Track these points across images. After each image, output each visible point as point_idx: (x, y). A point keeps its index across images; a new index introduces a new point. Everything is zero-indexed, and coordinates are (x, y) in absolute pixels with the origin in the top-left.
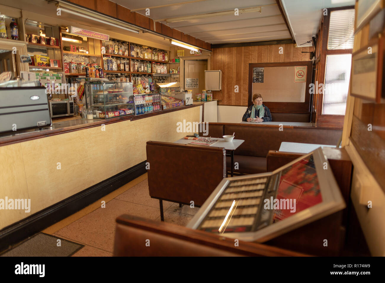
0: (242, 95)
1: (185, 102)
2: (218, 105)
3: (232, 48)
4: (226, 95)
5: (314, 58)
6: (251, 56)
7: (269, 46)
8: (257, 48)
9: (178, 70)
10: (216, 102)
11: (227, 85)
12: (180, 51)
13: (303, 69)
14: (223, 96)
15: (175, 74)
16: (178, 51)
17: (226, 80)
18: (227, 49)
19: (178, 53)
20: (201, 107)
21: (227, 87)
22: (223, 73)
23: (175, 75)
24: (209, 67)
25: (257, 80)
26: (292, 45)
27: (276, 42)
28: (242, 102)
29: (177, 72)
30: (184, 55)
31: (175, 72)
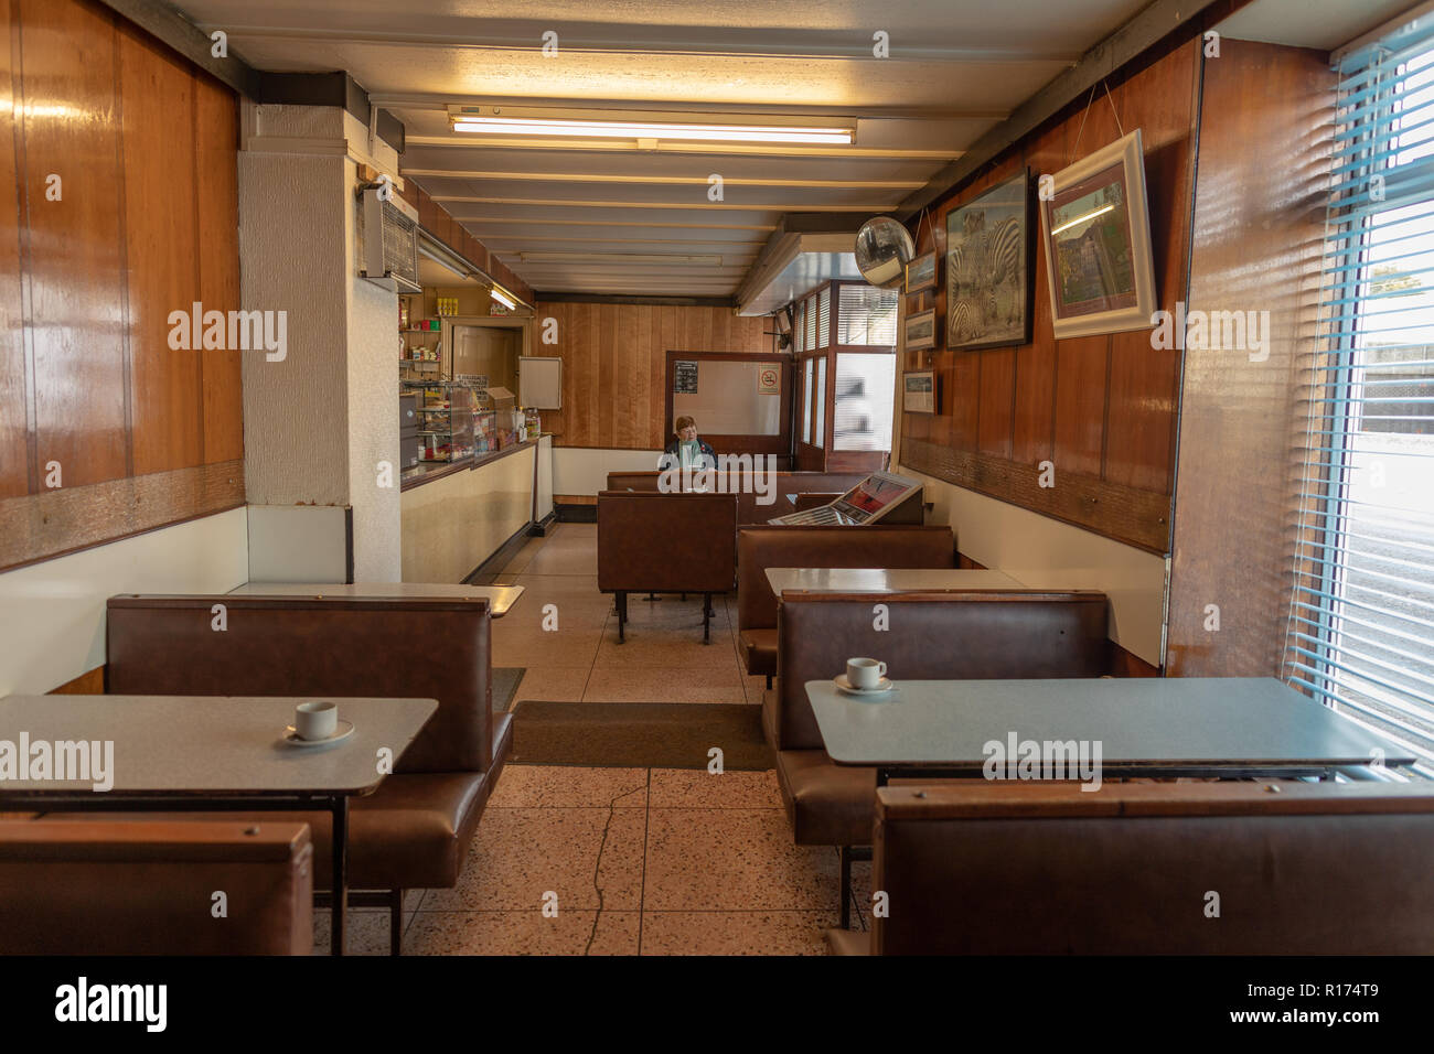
0: (615, 420)
1: (518, 434)
2: (553, 447)
3: (588, 305)
4: (574, 422)
5: (789, 346)
6: (635, 328)
7: (677, 308)
8: (648, 309)
9: (437, 351)
10: (547, 440)
11: (577, 396)
12: (445, 301)
13: (775, 369)
14: (567, 425)
15: (430, 362)
16: (440, 301)
17: (573, 382)
18: (575, 306)
19: (440, 307)
20: (534, 447)
21: (577, 400)
22: (566, 365)
23: (425, 365)
24: (527, 349)
25: (684, 387)
26: (729, 310)
27: (693, 301)
28: (615, 437)
29: (433, 356)
30: (459, 313)
31: (429, 355)
